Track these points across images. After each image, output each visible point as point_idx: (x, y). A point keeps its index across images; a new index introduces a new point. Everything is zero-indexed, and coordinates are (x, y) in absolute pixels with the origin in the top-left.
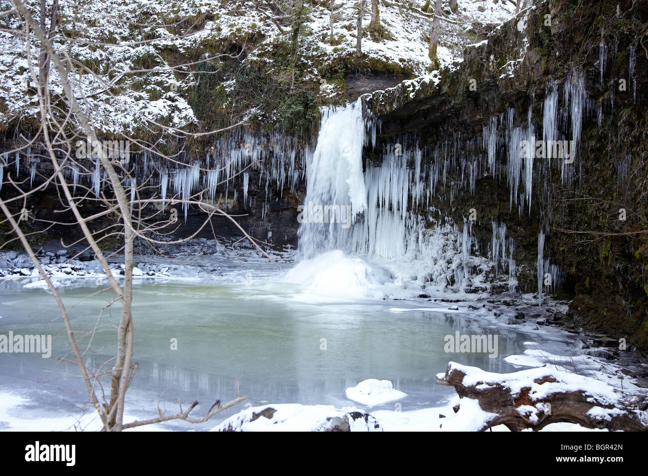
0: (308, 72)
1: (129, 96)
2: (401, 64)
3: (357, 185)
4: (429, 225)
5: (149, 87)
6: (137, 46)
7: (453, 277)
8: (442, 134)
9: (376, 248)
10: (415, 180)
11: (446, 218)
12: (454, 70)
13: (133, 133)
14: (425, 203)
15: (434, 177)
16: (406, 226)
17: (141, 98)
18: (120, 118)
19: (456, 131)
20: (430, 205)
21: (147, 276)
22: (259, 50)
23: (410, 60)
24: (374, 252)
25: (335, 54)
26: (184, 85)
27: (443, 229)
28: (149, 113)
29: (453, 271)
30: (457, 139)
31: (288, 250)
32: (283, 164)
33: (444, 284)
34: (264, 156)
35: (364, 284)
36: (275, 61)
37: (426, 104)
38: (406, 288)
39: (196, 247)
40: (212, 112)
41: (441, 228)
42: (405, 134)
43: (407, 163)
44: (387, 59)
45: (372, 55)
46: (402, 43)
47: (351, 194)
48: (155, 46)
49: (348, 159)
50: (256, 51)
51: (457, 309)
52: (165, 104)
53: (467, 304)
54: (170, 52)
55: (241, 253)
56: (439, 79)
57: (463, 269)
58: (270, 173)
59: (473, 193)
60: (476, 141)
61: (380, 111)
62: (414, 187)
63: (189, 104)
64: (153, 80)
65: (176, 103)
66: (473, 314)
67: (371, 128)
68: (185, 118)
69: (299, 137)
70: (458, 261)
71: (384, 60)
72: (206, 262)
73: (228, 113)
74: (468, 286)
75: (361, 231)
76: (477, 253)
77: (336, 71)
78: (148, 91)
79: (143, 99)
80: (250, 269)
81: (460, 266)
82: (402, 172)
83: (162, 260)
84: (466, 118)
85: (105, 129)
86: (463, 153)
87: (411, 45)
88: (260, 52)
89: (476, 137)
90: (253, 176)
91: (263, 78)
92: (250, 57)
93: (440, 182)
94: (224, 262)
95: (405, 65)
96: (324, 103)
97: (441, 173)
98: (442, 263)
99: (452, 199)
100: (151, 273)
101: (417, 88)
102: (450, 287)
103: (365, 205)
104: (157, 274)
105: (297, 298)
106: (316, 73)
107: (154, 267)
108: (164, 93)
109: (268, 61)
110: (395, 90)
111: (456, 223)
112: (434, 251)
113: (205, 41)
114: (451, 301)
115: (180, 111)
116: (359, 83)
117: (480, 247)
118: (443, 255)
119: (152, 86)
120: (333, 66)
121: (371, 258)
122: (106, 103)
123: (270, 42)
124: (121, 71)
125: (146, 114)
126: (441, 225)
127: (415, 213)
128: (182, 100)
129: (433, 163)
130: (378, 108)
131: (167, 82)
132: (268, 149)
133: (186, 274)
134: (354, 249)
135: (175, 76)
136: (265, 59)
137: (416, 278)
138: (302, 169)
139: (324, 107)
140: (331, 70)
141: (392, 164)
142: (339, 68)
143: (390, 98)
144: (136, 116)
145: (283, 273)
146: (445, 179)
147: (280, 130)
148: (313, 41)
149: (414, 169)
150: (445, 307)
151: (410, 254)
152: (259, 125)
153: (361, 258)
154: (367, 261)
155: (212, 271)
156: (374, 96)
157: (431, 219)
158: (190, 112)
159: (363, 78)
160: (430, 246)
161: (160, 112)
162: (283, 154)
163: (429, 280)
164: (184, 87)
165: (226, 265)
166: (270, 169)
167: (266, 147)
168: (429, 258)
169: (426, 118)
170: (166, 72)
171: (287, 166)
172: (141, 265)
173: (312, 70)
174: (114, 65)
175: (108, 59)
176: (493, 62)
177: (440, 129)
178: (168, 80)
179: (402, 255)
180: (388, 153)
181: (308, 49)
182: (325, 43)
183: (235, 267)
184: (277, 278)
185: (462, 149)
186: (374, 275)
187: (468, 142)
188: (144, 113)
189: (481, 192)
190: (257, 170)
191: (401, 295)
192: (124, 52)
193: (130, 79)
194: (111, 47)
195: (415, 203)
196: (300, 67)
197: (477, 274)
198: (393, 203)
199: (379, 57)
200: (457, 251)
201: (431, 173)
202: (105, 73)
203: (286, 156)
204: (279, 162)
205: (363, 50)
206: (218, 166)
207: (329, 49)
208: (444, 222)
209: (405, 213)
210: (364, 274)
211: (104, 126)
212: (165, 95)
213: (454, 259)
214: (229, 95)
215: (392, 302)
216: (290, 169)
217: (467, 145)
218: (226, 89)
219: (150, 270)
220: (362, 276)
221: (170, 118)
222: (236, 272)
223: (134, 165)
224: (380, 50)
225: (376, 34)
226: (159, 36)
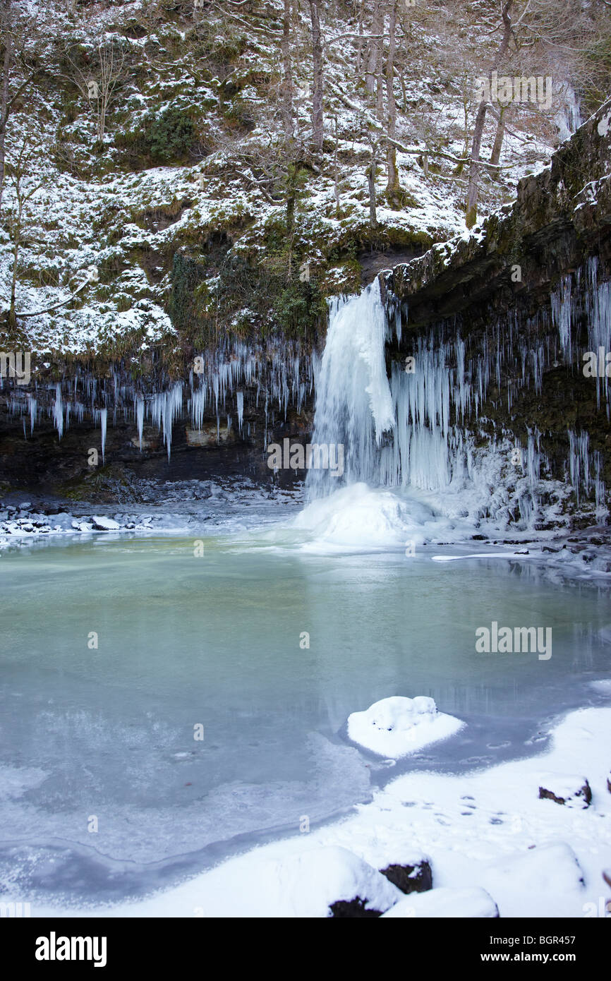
0: (309, 254)
1: (94, 308)
2: (430, 234)
3: (380, 393)
4: (480, 442)
5: (116, 296)
6: (103, 248)
7: (516, 510)
8: (491, 314)
9: (411, 477)
10: (457, 383)
11: (503, 431)
12: (504, 218)
13: (98, 352)
14: (474, 412)
15: (483, 377)
16: (449, 445)
17: (107, 309)
18: (83, 335)
19: (510, 307)
20: (480, 415)
21: (125, 530)
22: (248, 236)
23: (442, 229)
24: (409, 483)
25: (343, 229)
26: (159, 289)
27: (499, 446)
28: (117, 327)
29: (517, 501)
30: (513, 319)
31: (300, 488)
32: (284, 377)
33: (506, 520)
34: (260, 369)
35: (396, 525)
36: (269, 248)
37: (467, 273)
38: (453, 528)
39: (186, 491)
40: (194, 318)
41: (497, 445)
42: (441, 322)
43: (446, 360)
44: (411, 228)
45: (390, 225)
46: (430, 211)
47: (373, 407)
48: (123, 246)
49: (366, 360)
50: (244, 238)
51: (527, 553)
52: (137, 315)
53: (539, 545)
54: (141, 251)
55: (242, 495)
56: (483, 234)
57: (530, 497)
58: (270, 390)
59: (539, 392)
60: (540, 318)
61: (405, 291)
62: (457, 393)
63: (165, 312)
64: (121, 287)
65: (151, 312)
66: (552, 559)
67: (393, 315)
68: (161, 329)
69: (303, 340)
70: (523, 488)
71: (407, 230)
72: (199, 509)
73: (212, 318)
74: (538, 520)
75: (391, 457)
76: (549, 476)
77: (346, 251)
78: (115, 301)
79: (110, 311)
80: (253, 514)
81: (527, 495)
82: (440, 373)
83: (146, 508)
84: (525, 285)
85: (64, 350)
86: (522, 337)
87: (443, 213)
88: (249, 238)
89: (541, 313)
90: (248, 395)
91: (254, 270)
92: (237, 246)
93: (492, 383)
94: (221, 507)
95: (436, 235)
96: (332, 292)
97: (492, 370)
98: (501, 491)
99: (510, 404)
100: (129, 525)
101: (453, 252)
102: (514, 523)
103: (393, 419)
104: (137, 527)
105: (307, 548)
106: (319, 254)
107: (134, 518)
108: (135, 301)
109: (259, 248)
110: (423, 259)
111: (517, 437)
112: (490, 477)
113: (181, 232)
114: (517, 543)
115: (155, 321)
116: (376, 263)
117: (552, 467)
118: (502, 481)
119: (121, 294)
120: (341, 243)
121: (405, 491)
122: (66, 319)
123: (261, 225)
124: (83, 279)
125: (114, 328)
126: (497, 441)
127: (460, 427)
128: (157, 308)
129: (481, 357)
130: (402, 286)
131: (139, 288)
132: (265, 359)
133: (173, 525)
134: (382, 481)
135: (148, 279)
136: (256, 246)
137: (466, 514)
138: (310, 382)
139: (331, 297)
140: (339, 250)
141: (426, 364)
142: (349, 246)
143: (416, 272)
144: (101, 331)
145: (294, 517)
146: (498, 377)
147: (278, 334)
148: (315, 217)
149: (456, 367)
150: (510, 551)
151: (457, 483)
152: (252, 329)
153: (392, 492)
154: (400, 496)
155: (205, 519)
156: (395, 271)
157: (483, 434)
158: (168, 322)
159: (381, 257)
160: (483, 470)
161: (131, 324)
162: (283, 364)
163: (485, 515)
164: (159, 292)
165: (223, 512)
166: (269, 386)
167: (263, 357)
168: (484, 486)
169: (467, 294)
170: (136, 275)
171: (291, 380)
172: (118, 516)
173: (315, 251)
174: (75, 273)
175: (69, 267)
176: (562, 191)
177: (489, 308)
178: (139, 285)
179: (446, 485)
180: (419, 350)
181: (308, 227)
182: (330, 218)
183: (234, 513)
184: (283, 524)
185: (520, 332)
186: (410, 514)
187: (529, 321)
188: (111, 326)
189: (551, 391)
190: (253, 388)
191: (448, 538)
192: (87, 256)
193: (94, 288)
194: (72, 252)
195: (460, 413)
196: (299, 249)
197: (550, 504)
198: (430, 416)
199: (400, 227)
200: (521, 474)
201: (479, 371)
202: (64, 284)
203: (288, 367)
204: (279, 375)
205: (378, 220)
206: (204, 387)
207: (335, 224)
208: (500, 437)
209: (446, 429)
210: (396, 512)
211: (64, 347)
212: (136, 303)
213: (517, 485)
214: (212, 295)
215: (435, 547)
216: (294, 382)
217: (528, 327)
218: (209, 288)
219: (129, 522)
220: (393, 515)
221: (143, 331)
222: (235, 519)
223: (103, 392)
224: (401, 218)
225: (396, 200)
226: (128, 234)
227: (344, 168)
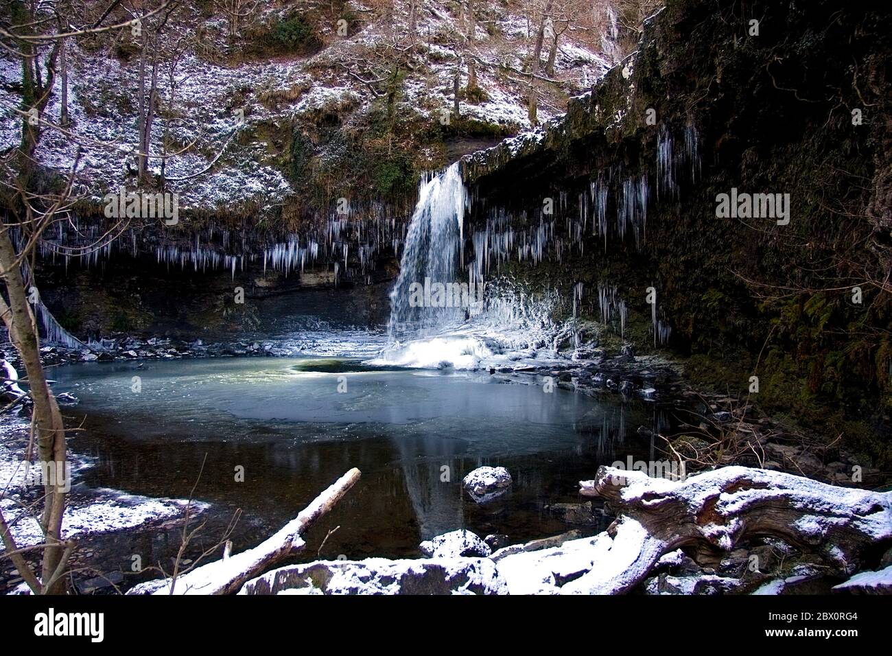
2: (501, 125)
6: (234, 123)
12: (557, 125)
23: (510, 122)
25: (432, 118)
26: (280, 158)
44: (487, 121)
45: (470, 118)
46: (501, 105)
48: (251, 122)
54: (266, 127)
56: (542, 135)
63: (285, 176)
65: (273, 176)
71: (484, 122)
78: (241, 168)
84: (572, 174)
87: (510, 108)
92: (346, 126)
95: (505, 126)
96: (423, 168)
101: (519, 146)
106: (414, 138)
109: (363, 129)
110: (496, 149)
113: (300, 114)
116: (458, 146)
120: (430, 130)
123: (366, 110)
126: (550, 289)
128: (278, 173)
130: (479, 168)
135: (272, 150)
136: (361, 127)
139: (422, 172)
140: (429, 134)
142: (437, 132)
143: (490, 158)
147: (379, 198)
156: (474, 157)
159: (463, 141)
164: (280, 161)
170: (262, 146)
176: (598, 112)
178: (265, 155)
182: (422, 108)
199: (478, 120)
205: (461, 112)
207: (426, 113)
223: (233, 241)
224: (479, 113)
225: (474, 96)
226: (255, 112)
227: (433, 67)
